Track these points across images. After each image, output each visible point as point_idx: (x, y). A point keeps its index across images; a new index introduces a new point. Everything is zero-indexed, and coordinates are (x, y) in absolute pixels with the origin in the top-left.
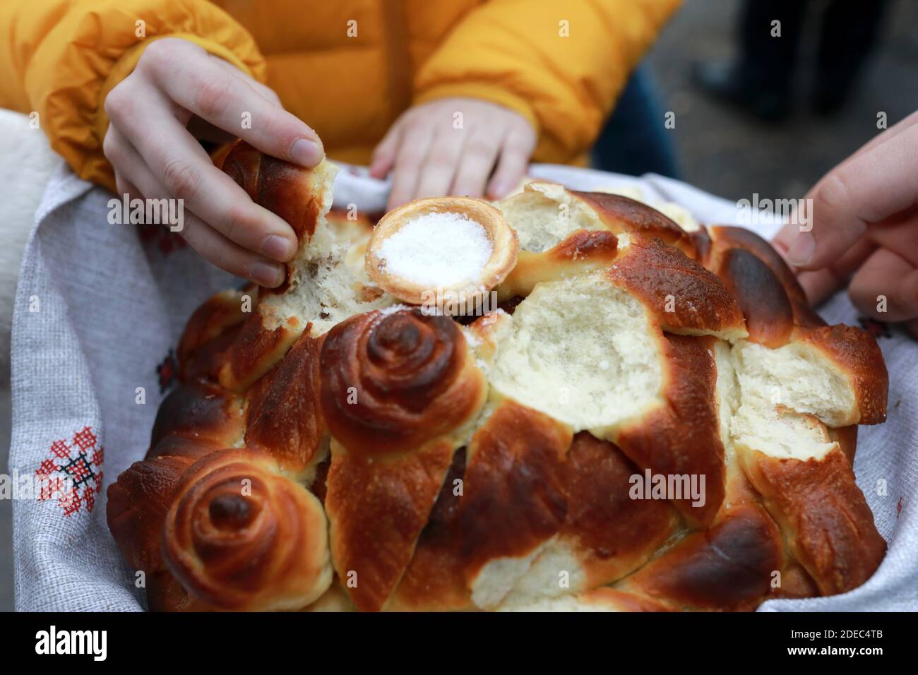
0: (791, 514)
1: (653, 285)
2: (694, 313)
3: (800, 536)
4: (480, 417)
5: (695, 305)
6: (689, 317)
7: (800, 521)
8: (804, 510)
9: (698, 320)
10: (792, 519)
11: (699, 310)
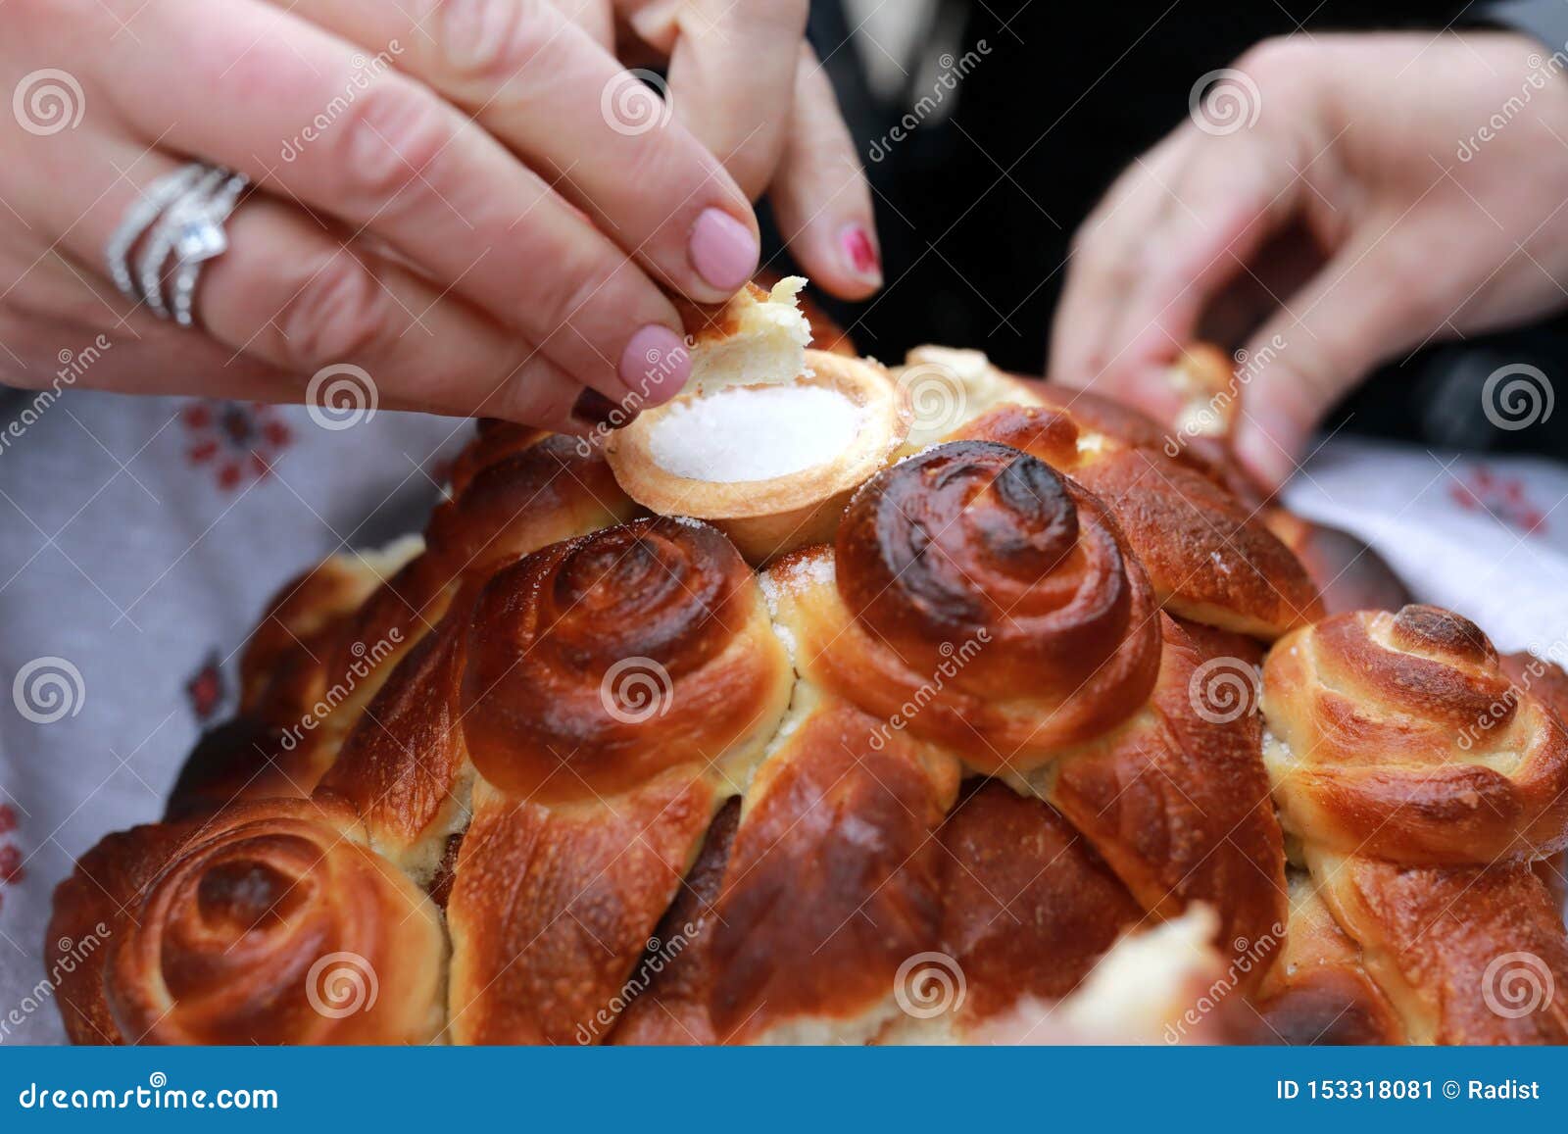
0: (1421, 983)
1: (1143, 514)
2: (1224, 575)
3: (1445, 1029)
4: (773, 737)
5: (1226, 561)
6: (1214, 582)
7: (1443, 996)
8: (1452, 975)
9: (1231, 591)
10: (1427, 996)
11: (1237, 572)
